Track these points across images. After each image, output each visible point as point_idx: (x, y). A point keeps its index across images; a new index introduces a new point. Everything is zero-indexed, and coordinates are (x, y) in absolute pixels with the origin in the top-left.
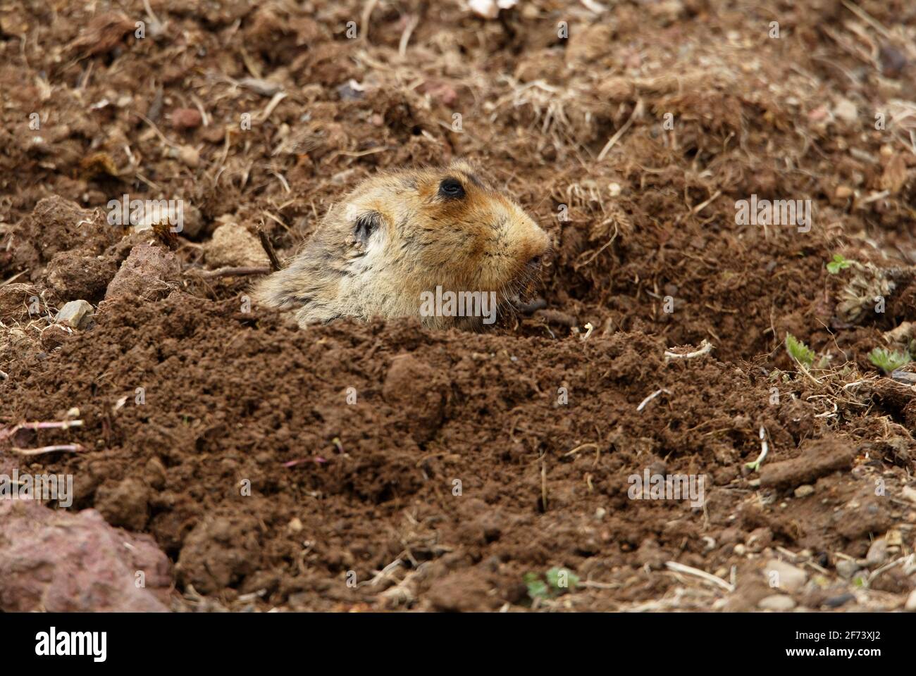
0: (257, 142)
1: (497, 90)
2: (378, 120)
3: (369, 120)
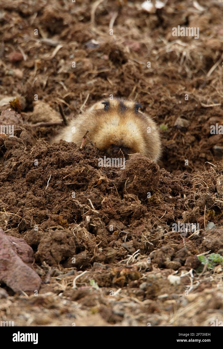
0: (49, 68)
1: (158, 45)
2: (106, 57)
3: (102, 58)
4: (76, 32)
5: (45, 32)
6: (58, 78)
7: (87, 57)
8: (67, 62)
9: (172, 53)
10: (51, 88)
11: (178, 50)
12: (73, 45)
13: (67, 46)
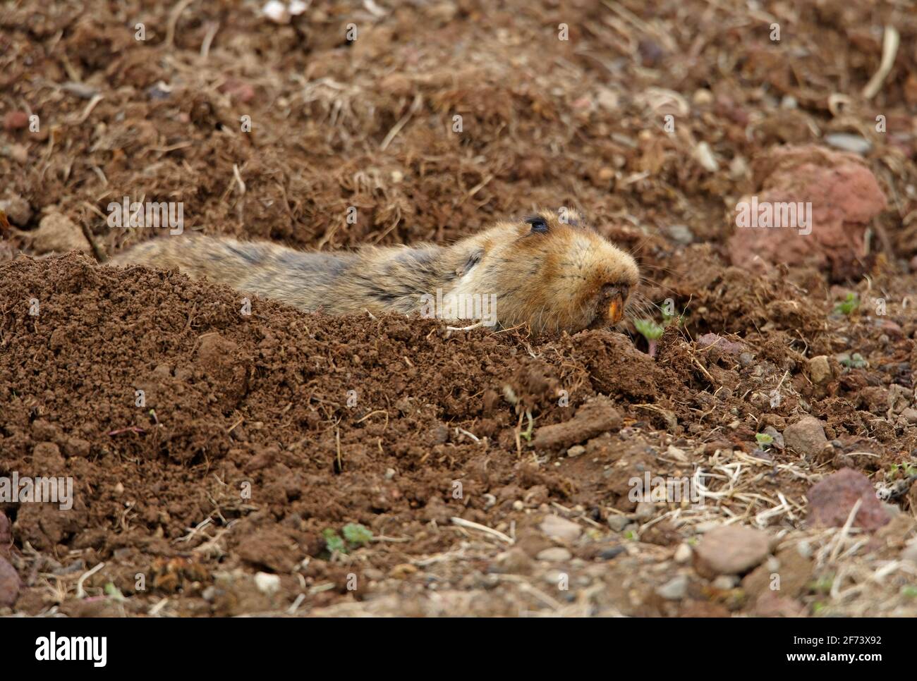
0: (77, 140)
1: (289, 88)
2: (184, 117)
3: (176, 118)
4: (133, 67)
5: (75, 68)
6: (92, 161)
7: (148, 117)
8: (111, 127)
9: (315, 105)
10: (78, 180)
11: (327, 97)
12: (125, 94)
13: (112, 96)
